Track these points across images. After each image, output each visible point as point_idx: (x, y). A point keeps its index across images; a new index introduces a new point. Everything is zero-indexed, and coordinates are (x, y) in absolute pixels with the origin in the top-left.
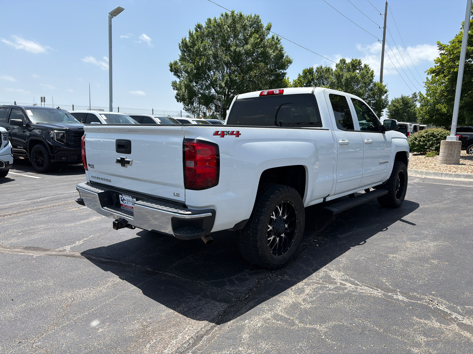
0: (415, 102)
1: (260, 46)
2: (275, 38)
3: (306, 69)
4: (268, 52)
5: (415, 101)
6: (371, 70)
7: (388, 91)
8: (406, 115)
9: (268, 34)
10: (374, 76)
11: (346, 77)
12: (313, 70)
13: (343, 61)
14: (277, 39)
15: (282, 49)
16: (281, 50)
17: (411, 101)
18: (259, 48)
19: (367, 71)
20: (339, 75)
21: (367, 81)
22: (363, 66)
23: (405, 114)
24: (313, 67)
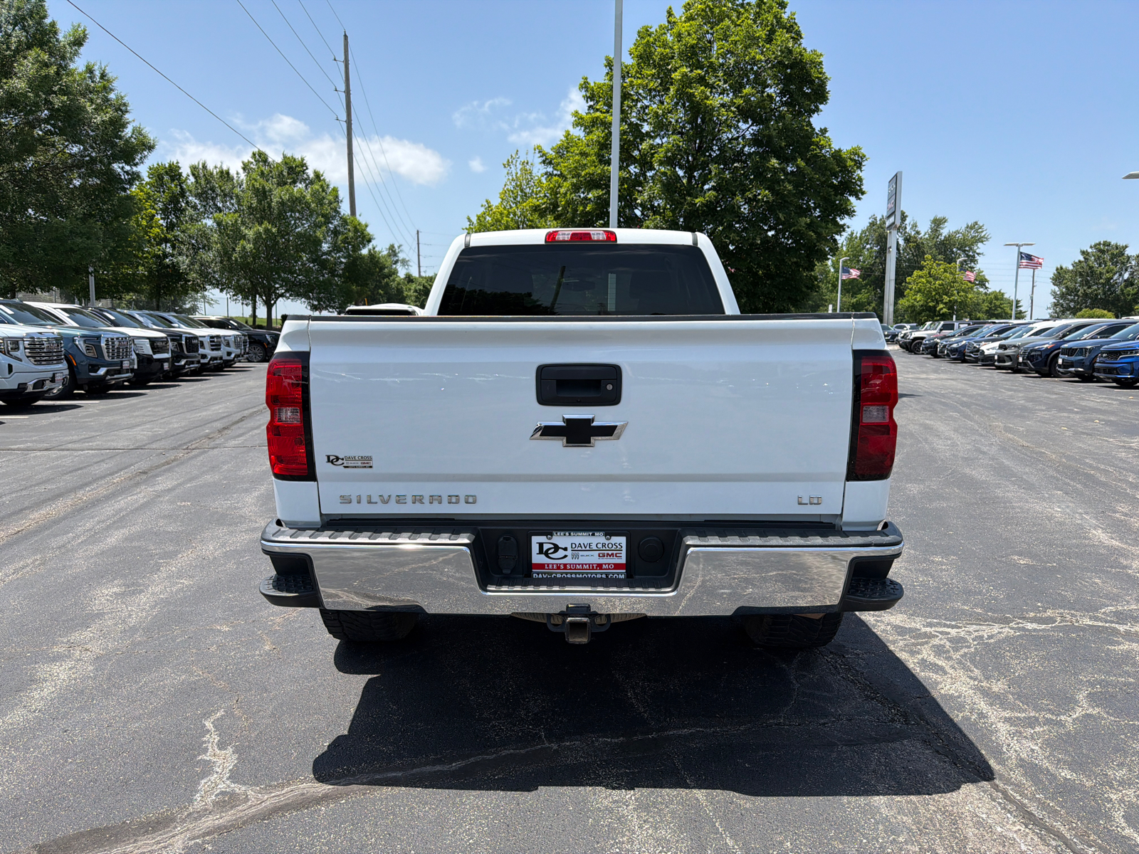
0: (394, 266)
1: (56, 89)
2: (97, 74)
3: (158, 164)
4: (82, 109)
5: (394, 264)
6: (331, 187)
7: (374, 239)
8: (382, 292)
9: (75, 54)
10: (341, 201)
11: (281, 198)
12: (180, 171)
13: (261, 158)
14: (103, 76)
15: (123, 108)
16: (121, 108)
17: (388, 264)
18: (55, 93)
19: (322, 186)
20: (264, 191)
21: (327, 209)
22: (310, 173)
23: (380, 291)
24: (178, 163)
